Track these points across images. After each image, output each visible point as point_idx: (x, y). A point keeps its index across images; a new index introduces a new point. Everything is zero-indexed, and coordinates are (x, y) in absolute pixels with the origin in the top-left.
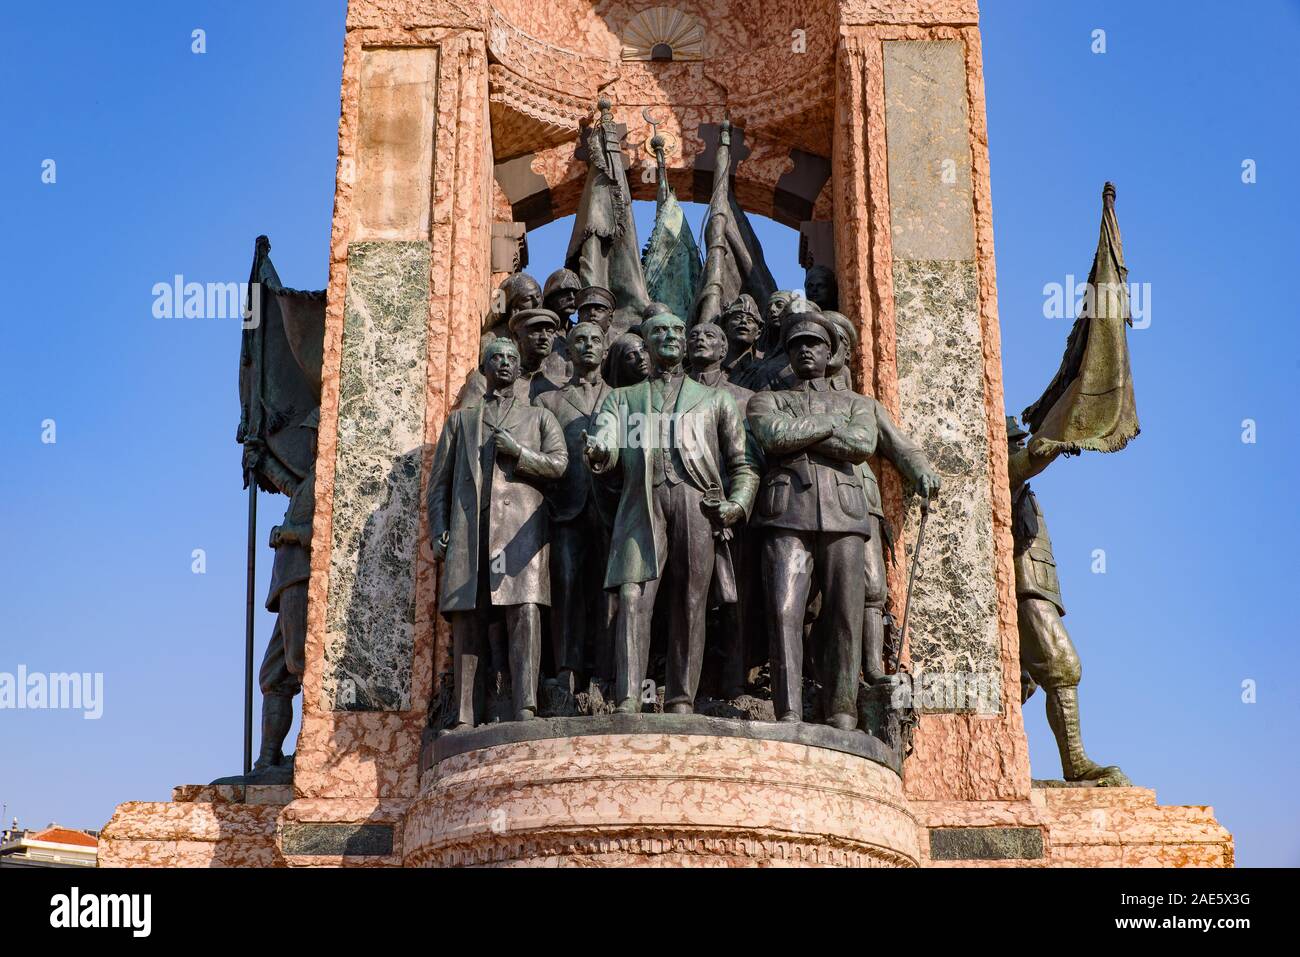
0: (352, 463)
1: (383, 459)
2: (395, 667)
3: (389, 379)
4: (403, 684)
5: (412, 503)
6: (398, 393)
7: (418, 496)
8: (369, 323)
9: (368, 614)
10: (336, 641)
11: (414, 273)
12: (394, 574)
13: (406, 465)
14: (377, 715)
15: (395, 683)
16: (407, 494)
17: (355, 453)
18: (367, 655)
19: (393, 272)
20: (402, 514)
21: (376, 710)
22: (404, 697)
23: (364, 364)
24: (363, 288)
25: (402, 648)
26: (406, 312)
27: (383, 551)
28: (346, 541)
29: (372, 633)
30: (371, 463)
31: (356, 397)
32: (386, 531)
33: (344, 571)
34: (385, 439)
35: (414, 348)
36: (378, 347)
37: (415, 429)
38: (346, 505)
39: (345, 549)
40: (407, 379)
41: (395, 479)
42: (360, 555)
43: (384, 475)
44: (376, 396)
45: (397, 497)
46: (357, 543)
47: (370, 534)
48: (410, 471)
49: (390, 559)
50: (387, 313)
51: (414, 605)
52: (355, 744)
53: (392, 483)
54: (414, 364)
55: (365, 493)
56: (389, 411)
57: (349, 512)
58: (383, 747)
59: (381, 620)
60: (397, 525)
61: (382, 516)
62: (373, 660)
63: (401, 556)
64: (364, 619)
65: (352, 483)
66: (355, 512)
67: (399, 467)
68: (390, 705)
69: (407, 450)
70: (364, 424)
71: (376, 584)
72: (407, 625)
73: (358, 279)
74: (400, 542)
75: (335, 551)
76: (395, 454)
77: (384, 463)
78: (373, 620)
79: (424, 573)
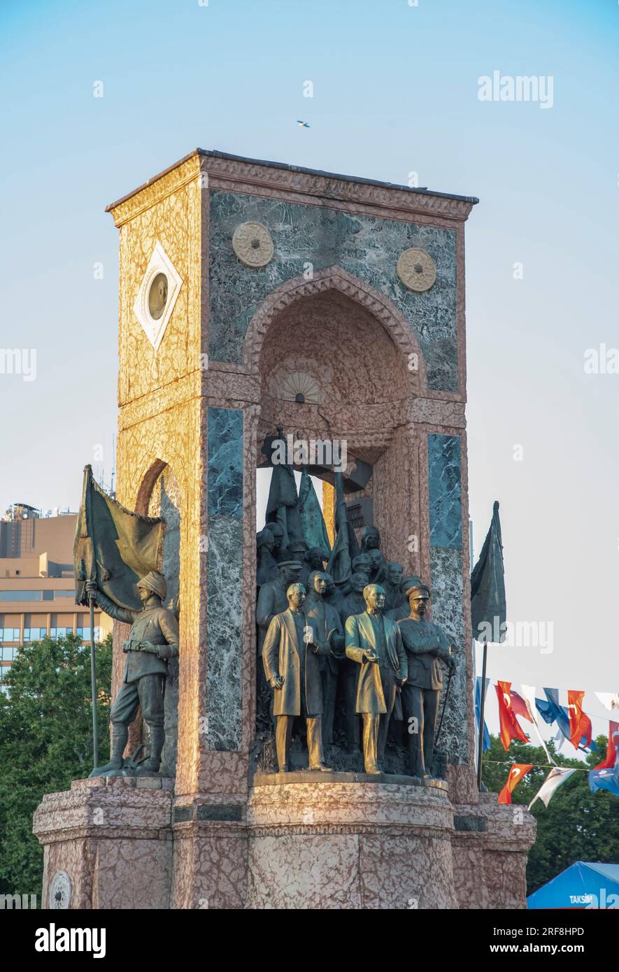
0: (214, 628)
1: (227, 628)
2: (235, 730)
3: (228, 587)
4: (238, 739)
5: (239, 650)
6: (232, 595)
7: (242, 647)
8: (219, 558)
9: (224, 704)
11: (236, 533)
12: (233, 685)
13: (236, 631)
14: (229, 754)
15: (236, 738)
16: (237, 646)
18: (223, 724)
19: (227, 532)
20: (235, 655)
21: (228, 750)
22: (239, 745)
23: (217, 578)
24: (215, 539)
25: (238, 721)
26: (234, 553)
27: (228, 673)
28: (213, 668)
30: (222, 629)
31: (214, 595)
32: (229, 663)
34: (227, 618)
35: (237, 572)
36: (223, 571)
37: (239, 613)
38: (212, 650)
39: (213, 671)
40: (235, 588)
41: (232, 638)
42: (219, 675)
43: (227, 636)
44: (222, 595)
45: (233, 647)
46: (217, 669)
47: (222, 665)
48: (238, 634)
49: (231, 678)
50: (226, 553)
51: (242, 701)
52: (222, 767)
53: (231, 640)
54: (238, 580)
55: (220, 644)
56: (228, 603)
57: (213, 653)
58: (233, 769)
59: (229, 708)
60: (233, 661)
61: (227, 656)
62: (226, 727)
63: (235, 676)
64: (222, 706)
65: (214, 638)
66: (216, 653)
67: (233, 632)
68: (234, 748)
69: (237, 624)
70: (218, 609)
71: (226, 690)
72: (239, 711)
73: (213, 534)
74: (235, 669)
75: (209, 672)
76: (231, 625)
77: (228, 630)
78: (225, 707)
79: (245, 685)
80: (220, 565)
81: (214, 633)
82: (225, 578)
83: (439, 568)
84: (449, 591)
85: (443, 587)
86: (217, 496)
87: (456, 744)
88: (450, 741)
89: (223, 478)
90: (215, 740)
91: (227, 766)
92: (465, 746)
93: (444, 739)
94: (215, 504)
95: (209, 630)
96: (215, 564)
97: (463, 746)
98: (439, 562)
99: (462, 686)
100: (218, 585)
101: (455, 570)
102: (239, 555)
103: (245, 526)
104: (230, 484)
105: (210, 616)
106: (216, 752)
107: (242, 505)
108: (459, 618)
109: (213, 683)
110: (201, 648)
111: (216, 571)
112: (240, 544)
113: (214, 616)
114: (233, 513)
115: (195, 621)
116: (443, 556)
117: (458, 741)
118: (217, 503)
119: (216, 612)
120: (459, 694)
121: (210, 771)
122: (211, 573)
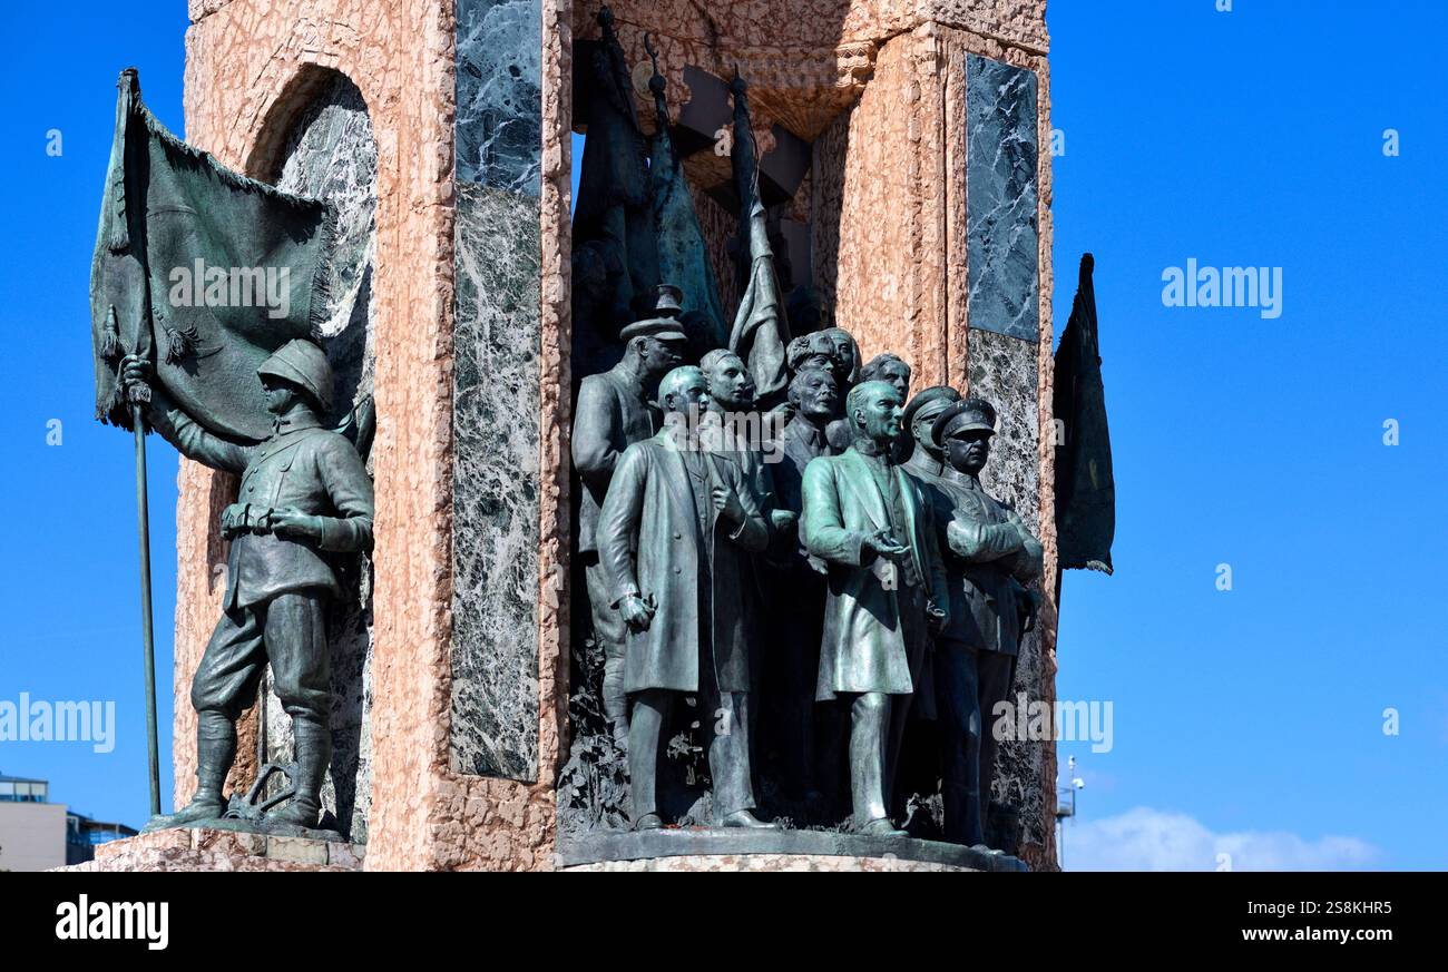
0: (471, 472)
1: (502, 473)
2: (522, 729)
3: (506, 372)
4: (530, 750)
5: (532, 533)
6: (514, 391)
7: (538, 524)
8: (483, 294)
9: (495, 662)
10: (463, 690)
11: (525, 237)
12: (518, 617)
13: (525, 484)
14: (508, 783)
15: (523, 748)
16: (527, 521)
17: (474, 460)
18: (494, 711)
19: (504, 231)
20: (523, 544)
21: (505, 776)
22: (532, 766)
23: (479, 346)
24: (474, 244)
25: (529, 708)
26: (520, 287)
27: (506, 587)
28: (468, 569)
29: (498, 686)
30: (490, 476)
31: (472, 388)
32: (508, 563)
33: (467, 605)
34: (503, 448)
35: (528, 336)
36: (492, 328)
37: (532, 441)
38: (466, 524)
39: (468, 578)
40: (522, 375)
41: (514, 500)
42: (484, 588)
43: (503, 495)
44: (493, 391)
45: (516, 522)
46: (479, 573)
47: (491, 563)
48: (529, 492)
49: (513, 598)
50: (501, 285)
51: (537, 657)
52: (490, 815)
53: (512, 505)
54: (528, 357)
55: (484, 513)
56: (506, 412)
57: (469, 533)
58: (518, 822)
59: (507, 672)
60: (518, 556)
61: (504, 546)
62: (500, 718)
63: (523, 596)
64: (490, 667)
65: (472, 497)
66: (477, 534)
67: (517, 486)
68: (519, 772)
69: (526, 466)
70: (482, 423)
71: (500, 626)
72: (532, 681)
73: (468, 233)
74: (522, 577)
75: (459, 579)
76: (514, 468)
77: (504, 478)
78: (499, 670)
79: (546, 621)
80: (486, 313)
81: (471, 484)
82: (499, 347)
83: (988, 380)
84: (1008, 438)
86: (479, 136)
87: (1019, 796)
88: (1005, 789)
89: (493, 92)
91: (502, 812)
92: (1036, 803)
94: (474, 159)
95: (459, 473)
96: (472, 309)
97: (1031, 800)
98: (988, 367)
99: (1032, 665)
100: (480, 364)
101: (1022, 390)
102: (530, 294)
103: (544, 221)
104: (510, 109)
105: (461, 439)
106: (477, 777)
107: (538, 169)
108: (1028, 503)
109: (468, 607)
110: (439, 517)
111: (476, 329)
112: (535, 266)
113: (471, 441)
114: (518, 186)
115: (422, 450)
116: (998, 353)
117: (1021, 789)
118: (477, 155)
119: (477, 430)
120: (1027, 681)
121: (461, 822)
122: (465, 332)
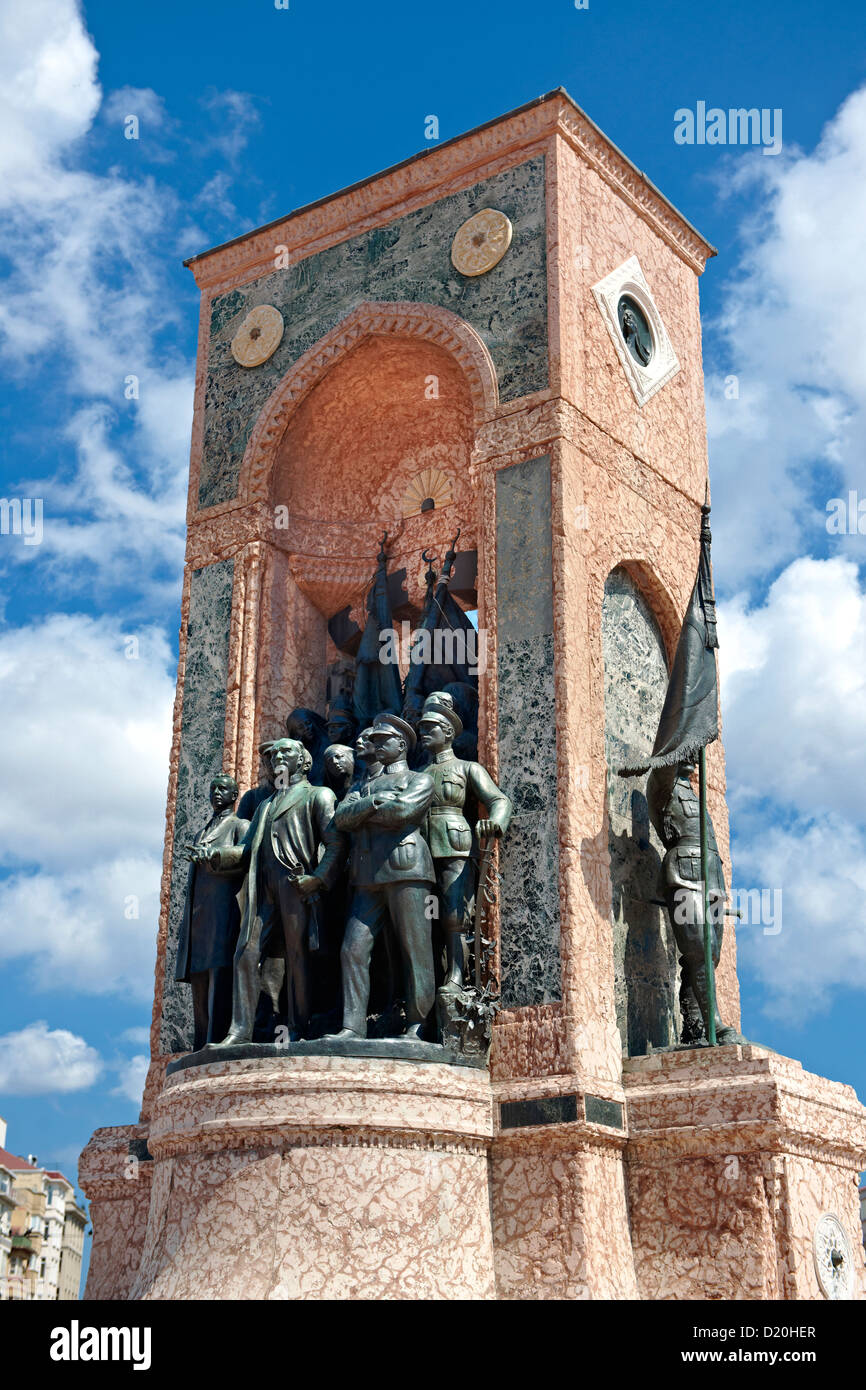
50: (201, 762)
73: (187, 742)
75: (169, 937)
81: (179, 881)
82: (198, 797)
85: (519, 706)
90: (173, 1037)
93: (518, 964)
95: (174, 877)
96: (187, 782)
97: (550, 968)
98: (513, 669)
100: (187, 811)
101: (540, 671)
102: (217, 760)
105: (176, 858)
106: (172, 1055)
110: (162, 906)
111: (187, 792)
112: (220, 743)
117: (542, 962)
120: (546, 879)
121: (158, 1086)
122: (181, 796)
